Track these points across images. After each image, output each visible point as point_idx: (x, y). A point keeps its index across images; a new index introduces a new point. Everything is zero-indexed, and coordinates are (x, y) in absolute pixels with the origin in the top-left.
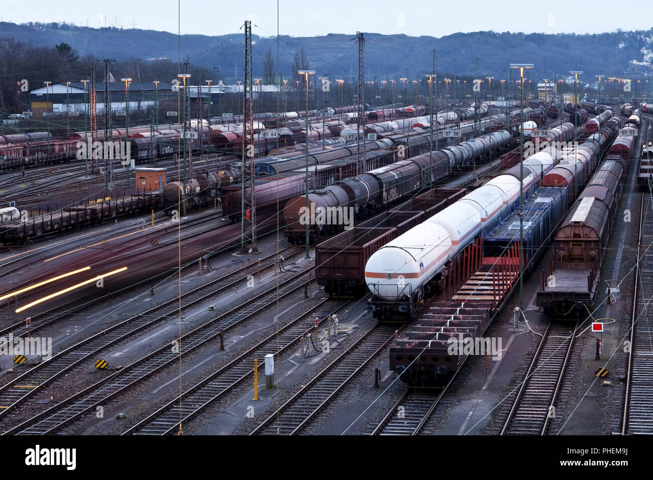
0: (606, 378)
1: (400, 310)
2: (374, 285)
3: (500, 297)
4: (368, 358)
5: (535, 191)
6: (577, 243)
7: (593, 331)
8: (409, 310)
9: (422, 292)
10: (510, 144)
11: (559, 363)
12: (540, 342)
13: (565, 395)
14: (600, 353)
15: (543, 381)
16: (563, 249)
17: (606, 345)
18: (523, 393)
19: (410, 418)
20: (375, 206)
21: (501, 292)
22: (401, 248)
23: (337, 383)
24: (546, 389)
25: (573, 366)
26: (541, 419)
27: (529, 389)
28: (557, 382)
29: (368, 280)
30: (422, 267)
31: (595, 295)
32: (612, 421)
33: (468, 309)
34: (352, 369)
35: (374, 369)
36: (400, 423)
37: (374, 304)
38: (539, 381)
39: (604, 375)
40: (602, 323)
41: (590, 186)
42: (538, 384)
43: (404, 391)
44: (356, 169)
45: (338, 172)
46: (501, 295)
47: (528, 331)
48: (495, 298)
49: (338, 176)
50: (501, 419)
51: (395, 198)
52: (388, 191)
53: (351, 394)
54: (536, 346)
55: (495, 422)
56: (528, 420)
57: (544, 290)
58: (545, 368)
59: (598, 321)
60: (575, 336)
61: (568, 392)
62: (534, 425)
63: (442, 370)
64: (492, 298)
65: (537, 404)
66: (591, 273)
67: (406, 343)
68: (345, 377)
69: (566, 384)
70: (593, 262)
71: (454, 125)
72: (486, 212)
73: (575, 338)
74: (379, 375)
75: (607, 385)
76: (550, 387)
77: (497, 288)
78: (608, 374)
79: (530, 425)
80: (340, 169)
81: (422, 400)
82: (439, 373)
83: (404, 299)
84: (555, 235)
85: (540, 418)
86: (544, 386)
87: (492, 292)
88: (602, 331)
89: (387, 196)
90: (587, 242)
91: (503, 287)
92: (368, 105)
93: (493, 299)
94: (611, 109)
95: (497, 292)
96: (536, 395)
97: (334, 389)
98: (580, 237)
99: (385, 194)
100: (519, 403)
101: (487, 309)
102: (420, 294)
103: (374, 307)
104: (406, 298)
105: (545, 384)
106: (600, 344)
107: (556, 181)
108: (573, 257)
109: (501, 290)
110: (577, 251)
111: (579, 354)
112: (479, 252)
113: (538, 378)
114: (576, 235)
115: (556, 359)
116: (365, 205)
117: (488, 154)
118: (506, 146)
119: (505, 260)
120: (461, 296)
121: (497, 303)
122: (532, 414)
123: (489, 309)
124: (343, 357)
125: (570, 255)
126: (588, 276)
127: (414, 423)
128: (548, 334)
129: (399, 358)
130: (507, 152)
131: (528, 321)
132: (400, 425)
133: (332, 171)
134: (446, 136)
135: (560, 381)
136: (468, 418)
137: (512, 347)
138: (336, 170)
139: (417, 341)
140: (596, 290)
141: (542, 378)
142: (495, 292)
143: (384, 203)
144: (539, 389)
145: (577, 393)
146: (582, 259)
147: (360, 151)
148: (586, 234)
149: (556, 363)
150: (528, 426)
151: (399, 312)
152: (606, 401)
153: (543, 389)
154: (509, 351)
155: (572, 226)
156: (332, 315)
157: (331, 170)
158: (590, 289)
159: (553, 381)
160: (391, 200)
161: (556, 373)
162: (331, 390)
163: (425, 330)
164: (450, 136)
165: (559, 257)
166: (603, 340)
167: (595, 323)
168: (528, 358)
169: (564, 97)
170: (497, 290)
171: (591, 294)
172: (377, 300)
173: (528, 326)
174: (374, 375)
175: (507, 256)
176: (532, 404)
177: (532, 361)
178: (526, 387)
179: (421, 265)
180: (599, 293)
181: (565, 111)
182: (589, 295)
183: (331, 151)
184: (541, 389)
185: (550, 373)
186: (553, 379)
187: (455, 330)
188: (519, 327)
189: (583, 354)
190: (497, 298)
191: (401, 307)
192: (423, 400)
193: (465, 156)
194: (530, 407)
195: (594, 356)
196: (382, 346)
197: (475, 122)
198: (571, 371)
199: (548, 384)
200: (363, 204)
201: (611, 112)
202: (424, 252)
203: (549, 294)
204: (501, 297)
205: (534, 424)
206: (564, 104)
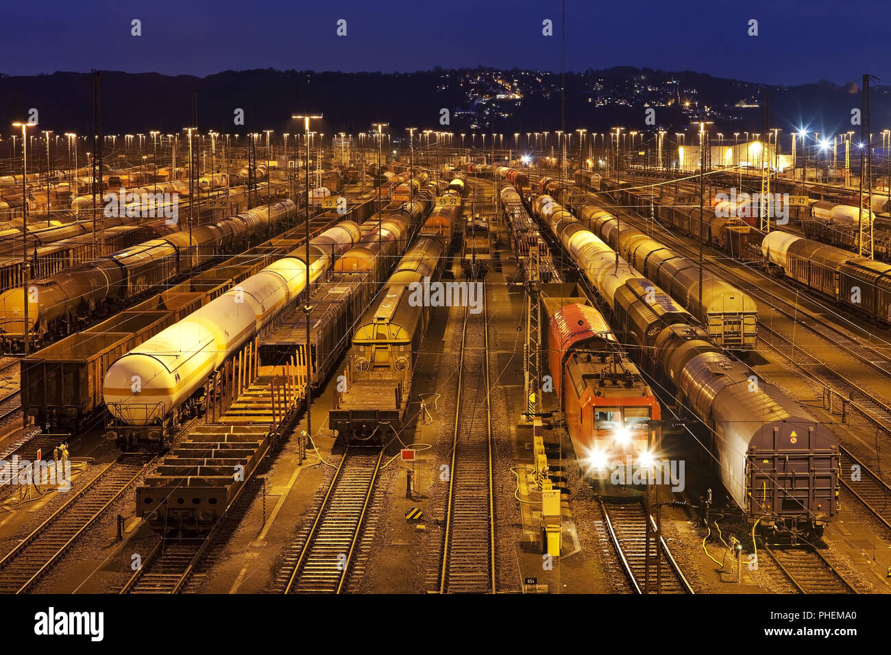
0: (420, 521)
1: (150, 438)
2: (115, 405)
3: (280, 419)
4: (108, 501)
5: (327, 278)
6: (382, 345)
7: (402, 460)
8: (162, 437)
9: (179, 413)
10: (296, 218)
11: (360, 503)
12: (334, 475)
13: (367, 545)
14: (412, 489)
15: (338, 527)
16: (363, 354)
17: (419, 478)
18: (312, 543)
19: (164, 579)
20: (117, 301)
21: (283, 412)
22: (149, 356)
23: (67, 536)
24: (342, 537)
25: (377, 506)
26: (336, 577)
27: (319, 537)
28: (356, 528)
29: (108, 399)
30: (178, 380)
31: (405, 413)
32: (428, 577)
33: (239, 434)
34: (87, 516)
35: (115, 516)
36: (150, 586)
37: (115, 430)
38: (332, 527)
39: (416, 517)
40: (414, 450)
41: (399, 271)
42: (330, 530)
43: (156, 544)
44: (91, 251)
45: (68, 255)
46: (283, 415)
47: (318, 462)
48: (274, 419)
49: (68, 261)
50: (282, 578)
51: (143, 290)
52: (134, 281)
53: (86, 549)
54: (328, 482)
55: (275, 582)
56: (319, 578)
57: (338, 408)
58: (341, 510)
59: (410, 448)
60: (379, 467)
61: (370, 541)
62: (326, 585)
63: (205, 515)
64: (270, 419)
65: (330, 557)
66: (399, 384)
67: (158, 480)
68: (77, 527)
69: (369, 530)
70: (402, 370)
71: (222, 192)
72: (263, 307)
73: (378, 469)
74: (122, 524)
75: (421, 531)
76: (347, 534)
77: (276, 405)
78: (422, 516)
79: (321, 585)
80: (71, 251)
81: (179, 555)
82: (202, 519)
83: (155, 422)
84: (351, 336)
85: (334, 574)
86: (339, 534)
87: (271, 412)
88: (414, 460)
89: (133, 287)
90: (394, 344)
91: (286, 405)
92: (108, 166)
93: (272, 420)
94: (427, 172)
95: (277, 412)
96: (329, 545)
97: (63, 543)
98: (385, 338)
99: (130, 285)
100: (307, 555)
101: (263, 434)
102: (177, 415)
103: (115, 434)
104: (157, 421)
105: (341, 530)
106: (412, 477)
107: (355, 265)
108: (376, 365)
109: (283, 409)
110: (382, 356)
111: (385, 490)
112: (253, 360)
113: (332, 523)
114: (380, 336)
115: (355, 497)
116: (104, 300)
117: (267, 230)
118: (291, 220)
119: (288, 370)
120: (230, 417)
121: (278, 426)
122: (324, 570)
123: (267, 434)
124: (75, 501)
125: (372, 361)
126: (396, 389)
127: (169, 586)
128: (343, 466)
129: (148, 501)
130: (291, 227)
131: (318, 448)
132: (151, 588)
133: (60, 254)
134: (211, 208)
135: (360, 527)
136: (239, 577)
137: (297, 483)
138: (65, 253)
139: (173, 477)
140: (407, 406)
141: (336, 523)
142: (274, 412)
143: (129, 296)
144: (332, 537)
145: (382, 541)
146: (389, 366)
147: (96, 228)
148: (393, 334)
149: (354, 503)
150: (318, 585)
151: (148, 439)
152: (420, 550)
153: (338, 537)
154: (294, 488)
155: (375, 324)
156: (59, 445)
157: (58, 253)
158: (398, 407)
159: (350, 527)
160: (138, 292)
161: (356, 516)
162: (59, 545)
163: (182, 462)
164: (215, 208)
165: (357, 365)
166: (415, 471)
167: (405, 450)
168: (318, 497)
169: (367, 156)
170: (276, 409)
171: (400, 412)
172: (119, 425)
173: (318, 456)
174: (116, 523)
175: (290, 364)
176: (324, 557)
177: (323, 501)
178: (315, 535)
179: (177, 377)
180: (410, 410)
181: (367, 173)
182: (397, 413)
183: (59, 228)
184: (335, 537)
185: (347, 516)
186: (351, 523)
187: (222, 462)
188: (306, 457)
189: (390, 490)
190: (278, 420)
191: (151, 433)
192: (181, 555)
193: (236, 234)
194: (322, 561)
195: (404, 493)
196: (126, 485)
197: (250, 188)
198: (375, 512)
199: (345, 530)
200: (102, 298)
201: (426, 175)
202: (181, 360)
203: (345, 414)
204: (283, 418)
205: (326, 583)
206: (366, 165)
